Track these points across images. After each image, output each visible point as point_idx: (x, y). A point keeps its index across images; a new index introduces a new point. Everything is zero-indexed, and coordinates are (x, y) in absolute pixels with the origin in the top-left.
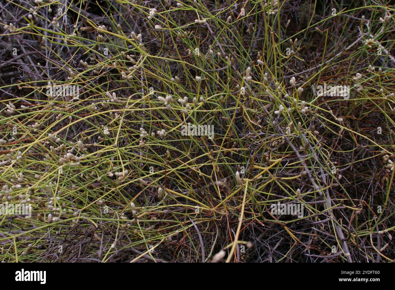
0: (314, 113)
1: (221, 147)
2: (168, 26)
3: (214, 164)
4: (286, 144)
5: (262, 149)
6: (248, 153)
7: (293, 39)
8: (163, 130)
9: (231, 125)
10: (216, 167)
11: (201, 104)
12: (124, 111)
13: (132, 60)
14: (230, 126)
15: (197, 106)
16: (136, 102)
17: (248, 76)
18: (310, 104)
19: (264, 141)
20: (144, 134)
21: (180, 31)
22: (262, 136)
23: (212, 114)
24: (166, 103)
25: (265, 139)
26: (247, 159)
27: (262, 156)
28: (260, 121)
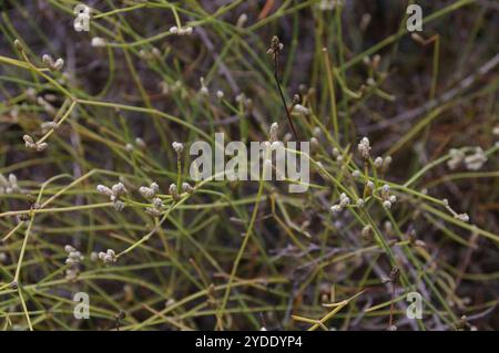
0: (418, 204)
1: (232, 277)
2: (119, 38)
3: (219, 313)
4: (365, 265)
5: (316, 277)
6: (288, 287)
7: (371, 57)
8: (110, 251)
9: (249, 233)
10: (224, 318)
11: (185, 195)
12: (33, 214)
13: (48, 107)
14: (247, 235)
15: (177, 200)
16: (58, 194)
17: (273, 140)
18: (404, 187)
19: (319, 263)
20: (74, 258)
21: (145, 48)
22: (315, 253)
23: (214, 211)
24: (113, 198)
25: (320, 259)
26: (287, 299)
27: (317, 293)
28: (306, 223)
